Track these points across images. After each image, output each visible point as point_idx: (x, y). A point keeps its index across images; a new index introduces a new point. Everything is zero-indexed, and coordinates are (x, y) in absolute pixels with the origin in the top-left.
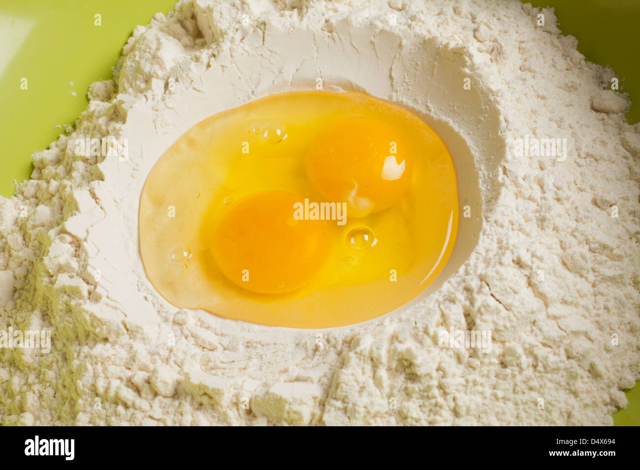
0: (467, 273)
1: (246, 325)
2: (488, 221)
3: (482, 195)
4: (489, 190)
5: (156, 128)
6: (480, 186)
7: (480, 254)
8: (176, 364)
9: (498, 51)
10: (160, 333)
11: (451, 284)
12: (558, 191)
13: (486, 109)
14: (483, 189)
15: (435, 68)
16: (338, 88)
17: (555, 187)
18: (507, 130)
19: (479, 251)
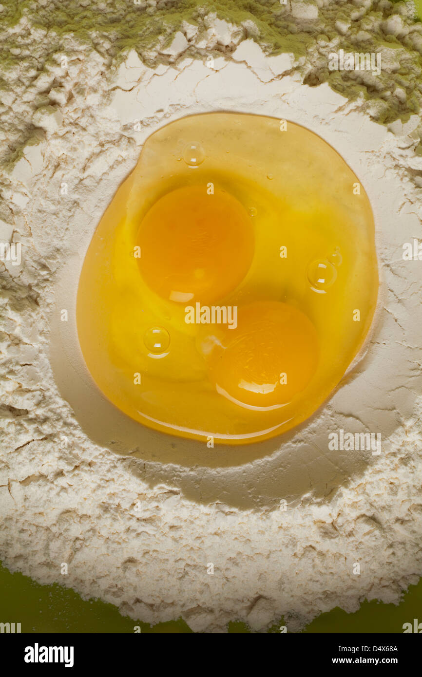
0: (66, 424)
1: (104, 205)
2: (119, 460)
3: (157, 463)
4: (159, 471)
5: (366, 152)
6: (171, 464)
7: (83, 443)
8: (67, 132)
9: (331, 533)
10: (110, 120)
11: (62, 407)
12: (135, 533)
13: (258, 498)
14: (165, 467)
15: (333, 465)
16: (363, 357)
17: (142, 532)
18: (217, 510)
19: (86, 443)
